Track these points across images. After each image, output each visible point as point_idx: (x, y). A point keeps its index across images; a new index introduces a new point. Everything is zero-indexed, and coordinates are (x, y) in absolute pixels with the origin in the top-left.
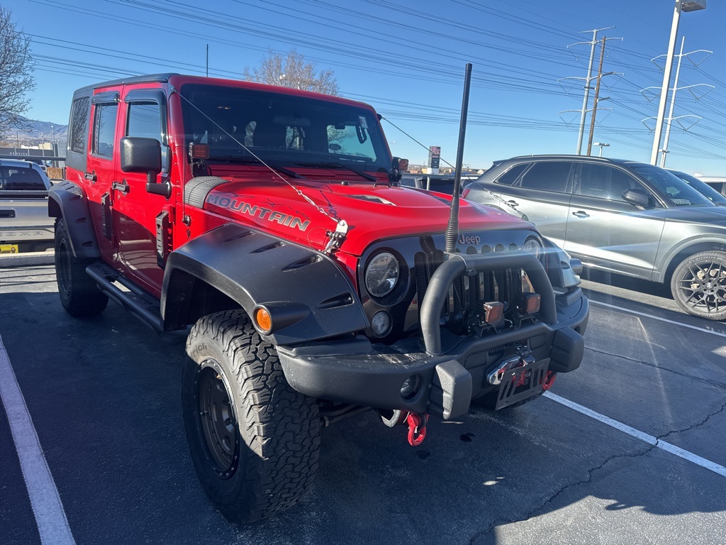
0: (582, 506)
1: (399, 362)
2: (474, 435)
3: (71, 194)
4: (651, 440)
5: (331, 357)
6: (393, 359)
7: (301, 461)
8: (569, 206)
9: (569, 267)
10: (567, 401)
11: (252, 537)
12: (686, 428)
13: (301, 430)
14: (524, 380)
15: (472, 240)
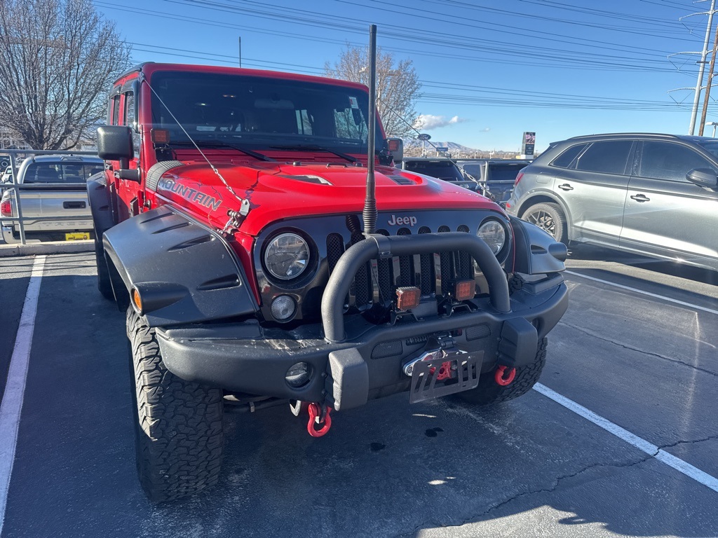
0: (531, 516)
1: (286, 348)
2: (440, 430)
3: (97, 183)
4: (650, 448)
5: (207, 340)
6: (280, 345)
7: (197, 444)
8: (627, 189)
9: (546, 252)
10: (567, 400)
11: (167, 515)
12: (702, 438)
13: (195, 414)
14: (450, 374)
15: (406, 220)
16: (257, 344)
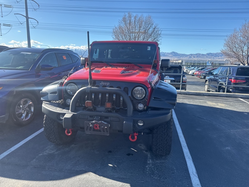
2: (133, 155)
5: (48, 105)
9: (163, 101)
15: (105, 84)
16: (55, 108)
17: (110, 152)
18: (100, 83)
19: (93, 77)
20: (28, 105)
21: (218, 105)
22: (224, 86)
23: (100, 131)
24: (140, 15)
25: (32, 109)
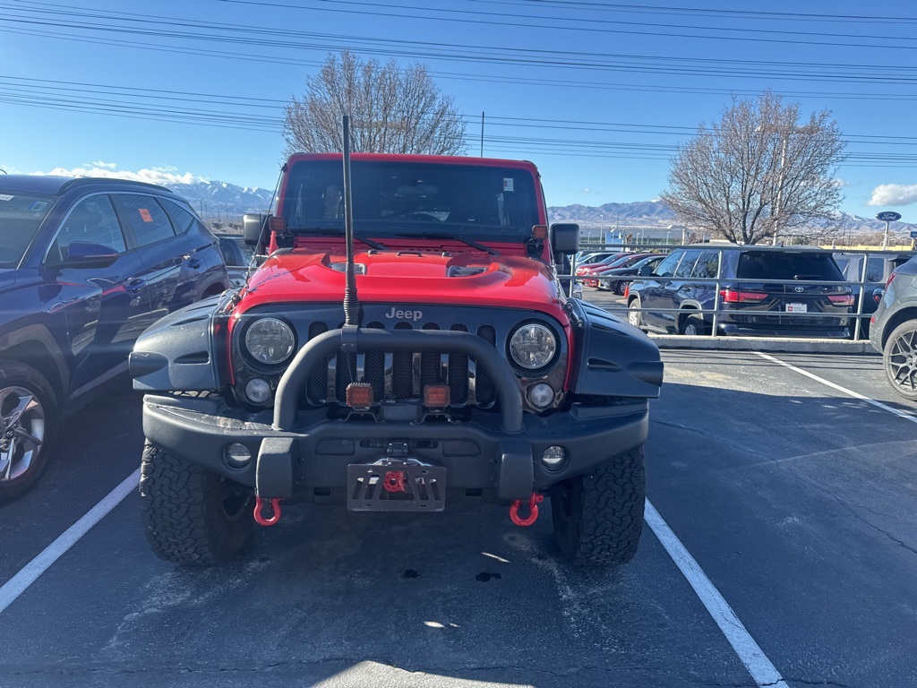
1: (228, 426)
5: (170, 408)
15: (408, 314)
16: (207, 419)
17: (411, 574)
18: (387, 315)
19: (360, 290)
20: (21, 412)
21: (702, 376)
22: (701, 312)
23: (408, 496)
24: (383, 61)
25: (38, 430)
